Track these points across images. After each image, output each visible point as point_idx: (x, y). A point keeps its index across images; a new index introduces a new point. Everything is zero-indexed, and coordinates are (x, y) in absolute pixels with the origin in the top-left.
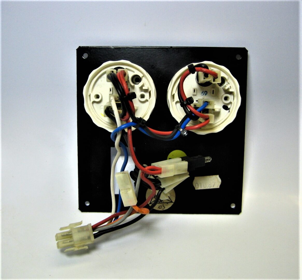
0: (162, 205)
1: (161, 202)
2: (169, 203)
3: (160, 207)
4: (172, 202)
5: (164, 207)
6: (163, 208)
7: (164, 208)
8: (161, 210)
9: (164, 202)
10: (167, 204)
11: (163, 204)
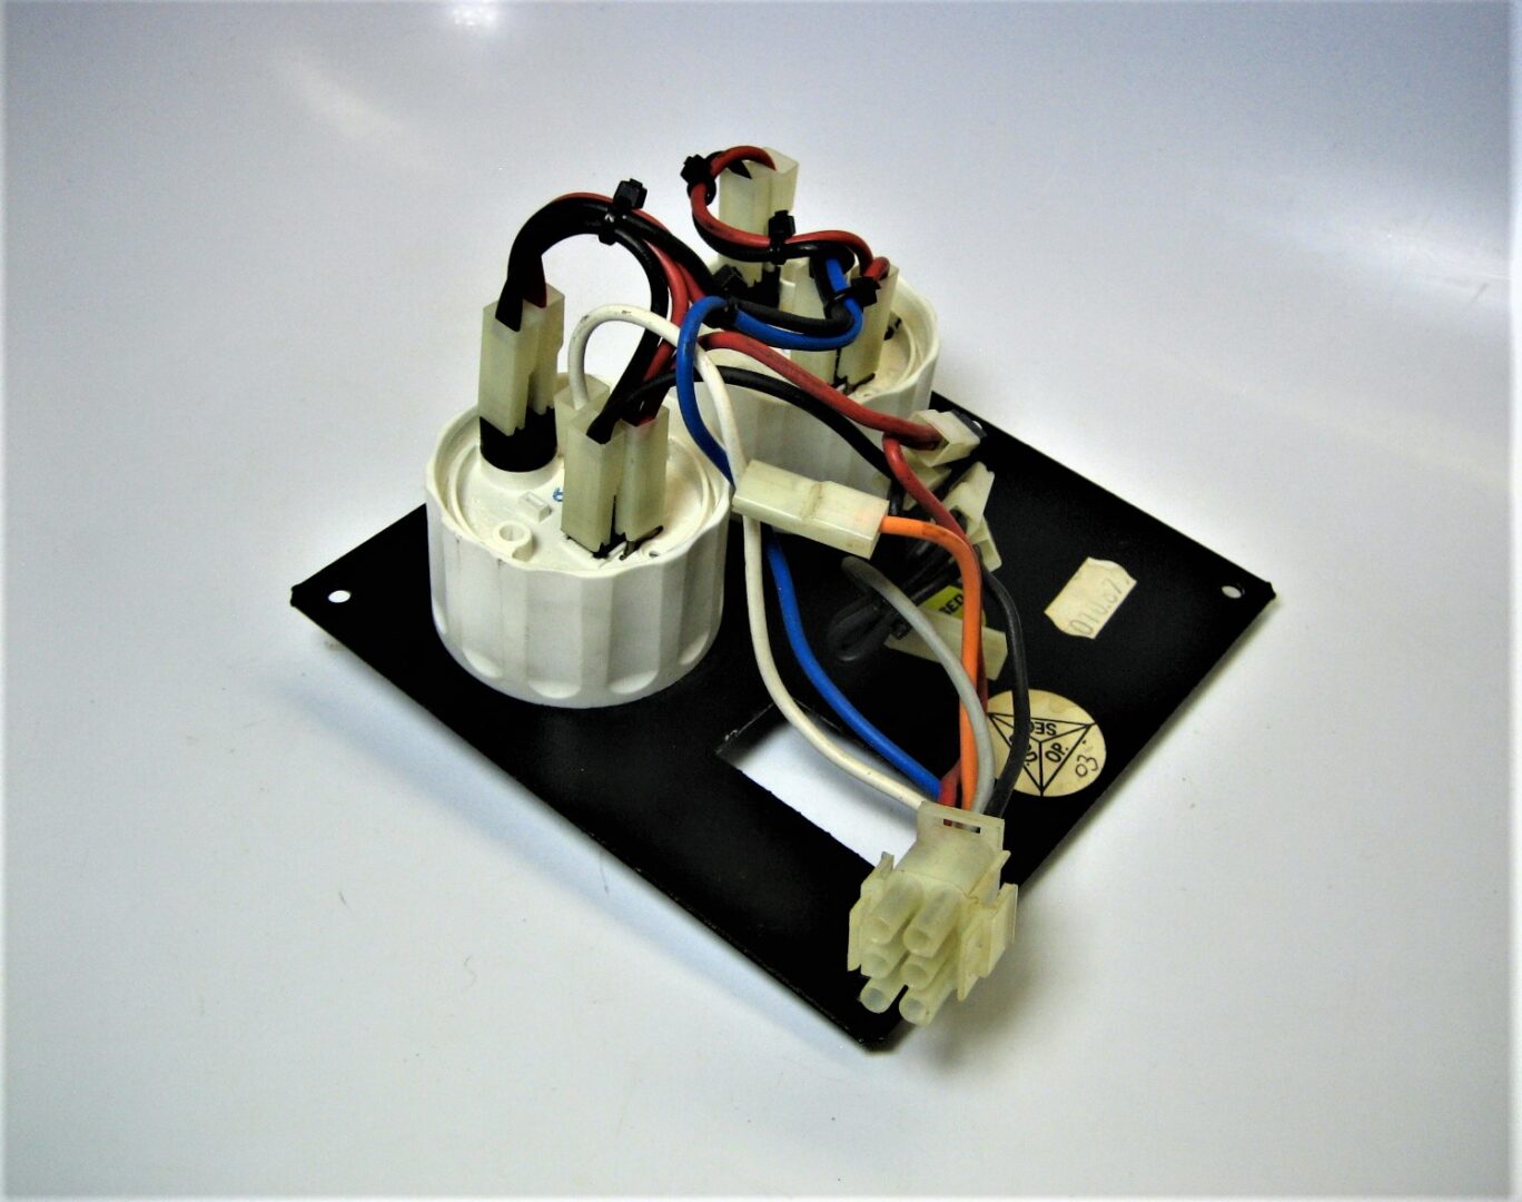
0: (1078, 760)
1: (1063, 757)
2: (1086, 738)
3: (1081, 771)
4: (1087, 727)
5: (1088, 760)
6: (1091, 765)
7: (1091, 762)
8: (1092, 777)
9: (1070, 748)
10: (1084, 742)
11: (1075, 755)
